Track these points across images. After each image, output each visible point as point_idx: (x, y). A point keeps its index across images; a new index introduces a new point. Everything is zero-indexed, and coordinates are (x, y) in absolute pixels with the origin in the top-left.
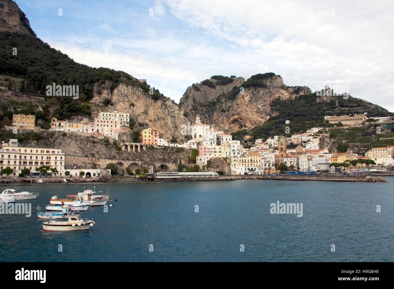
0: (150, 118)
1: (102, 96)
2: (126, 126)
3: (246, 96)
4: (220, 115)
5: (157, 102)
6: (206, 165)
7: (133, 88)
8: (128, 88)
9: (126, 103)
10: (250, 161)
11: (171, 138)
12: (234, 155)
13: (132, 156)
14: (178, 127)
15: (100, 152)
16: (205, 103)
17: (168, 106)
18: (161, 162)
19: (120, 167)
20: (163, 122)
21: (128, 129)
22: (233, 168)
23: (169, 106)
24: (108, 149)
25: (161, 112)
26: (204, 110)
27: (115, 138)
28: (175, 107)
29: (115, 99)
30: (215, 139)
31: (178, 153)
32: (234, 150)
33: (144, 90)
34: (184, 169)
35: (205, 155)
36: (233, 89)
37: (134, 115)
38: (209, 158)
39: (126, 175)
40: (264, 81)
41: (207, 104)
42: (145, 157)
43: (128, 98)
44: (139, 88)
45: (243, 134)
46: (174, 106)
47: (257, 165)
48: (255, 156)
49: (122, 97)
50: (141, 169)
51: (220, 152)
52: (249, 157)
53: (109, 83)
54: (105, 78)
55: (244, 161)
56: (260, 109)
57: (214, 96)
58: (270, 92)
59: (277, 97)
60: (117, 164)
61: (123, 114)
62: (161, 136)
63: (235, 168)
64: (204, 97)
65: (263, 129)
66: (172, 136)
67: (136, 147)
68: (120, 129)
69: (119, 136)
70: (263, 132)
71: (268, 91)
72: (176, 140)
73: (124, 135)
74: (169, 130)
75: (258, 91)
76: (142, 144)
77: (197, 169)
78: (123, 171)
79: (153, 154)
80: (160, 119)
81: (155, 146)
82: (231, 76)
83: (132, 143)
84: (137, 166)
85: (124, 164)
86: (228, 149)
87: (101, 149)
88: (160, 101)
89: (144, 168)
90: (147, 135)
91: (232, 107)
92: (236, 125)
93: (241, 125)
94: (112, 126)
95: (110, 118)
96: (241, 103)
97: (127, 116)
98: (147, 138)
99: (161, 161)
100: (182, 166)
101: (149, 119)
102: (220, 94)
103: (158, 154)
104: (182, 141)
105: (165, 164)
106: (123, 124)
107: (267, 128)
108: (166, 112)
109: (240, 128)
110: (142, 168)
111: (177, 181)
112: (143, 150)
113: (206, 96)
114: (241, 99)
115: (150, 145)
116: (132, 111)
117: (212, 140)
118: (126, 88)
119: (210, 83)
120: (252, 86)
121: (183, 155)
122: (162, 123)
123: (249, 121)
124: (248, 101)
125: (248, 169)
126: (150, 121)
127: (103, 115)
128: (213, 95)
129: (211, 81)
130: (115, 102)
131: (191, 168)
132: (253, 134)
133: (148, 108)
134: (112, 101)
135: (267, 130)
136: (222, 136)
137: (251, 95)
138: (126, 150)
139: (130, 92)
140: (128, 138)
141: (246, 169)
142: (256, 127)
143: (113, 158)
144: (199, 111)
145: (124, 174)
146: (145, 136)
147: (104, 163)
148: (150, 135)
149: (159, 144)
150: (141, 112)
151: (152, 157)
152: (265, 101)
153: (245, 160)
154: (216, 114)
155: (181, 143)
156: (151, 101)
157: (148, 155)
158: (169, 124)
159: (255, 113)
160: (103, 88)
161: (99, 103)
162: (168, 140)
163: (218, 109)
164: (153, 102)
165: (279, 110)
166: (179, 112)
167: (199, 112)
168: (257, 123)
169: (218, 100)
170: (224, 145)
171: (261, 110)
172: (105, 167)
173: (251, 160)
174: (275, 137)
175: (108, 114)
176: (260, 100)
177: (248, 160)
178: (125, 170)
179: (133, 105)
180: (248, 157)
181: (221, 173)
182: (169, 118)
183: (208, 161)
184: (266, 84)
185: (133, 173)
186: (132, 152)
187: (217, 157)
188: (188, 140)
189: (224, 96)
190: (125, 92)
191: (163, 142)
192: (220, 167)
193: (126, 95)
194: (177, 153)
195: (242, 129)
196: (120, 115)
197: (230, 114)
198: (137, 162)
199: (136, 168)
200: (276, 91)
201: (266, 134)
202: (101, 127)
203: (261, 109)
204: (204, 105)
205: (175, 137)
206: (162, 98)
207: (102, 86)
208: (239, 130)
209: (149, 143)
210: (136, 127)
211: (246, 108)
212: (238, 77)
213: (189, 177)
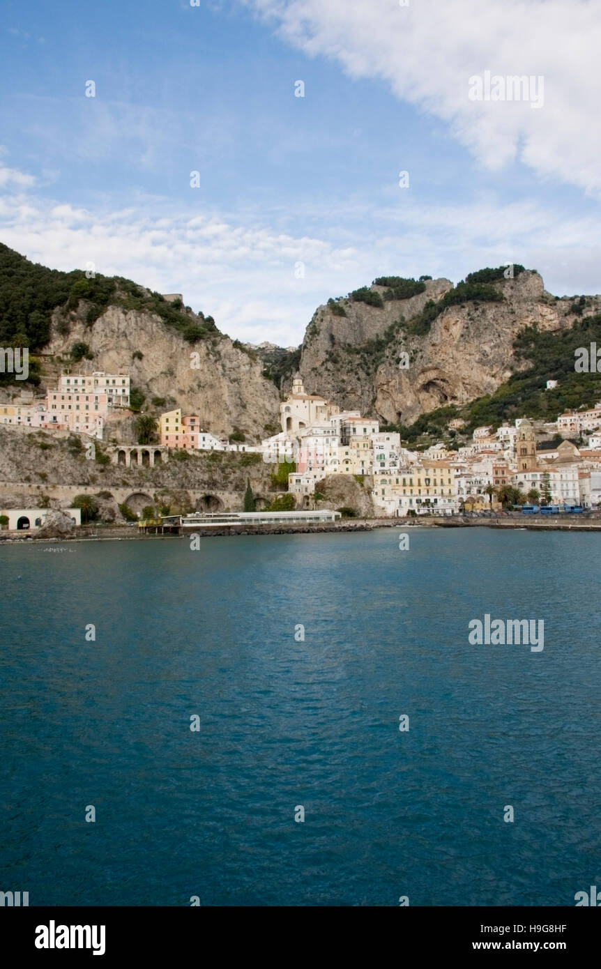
0: (181, 386)
1: (70, 337)
2: (121, 406)
3: (454, 324)
4: (393, 371)
5: (197, 346)
6: (313, 493)
7: (139, 316)
8: (128, 317)
9: (123, 352)
10: (423, 482)
11: (231, 431)
12: (383, 468)
13: (135, 475)
14: (248, 406)
15: (60, 470)
16: (359, 344)
17: (222, 354)
18: (204, 488)
19: (104, 503)
20: (209, 393)
21: (128, 413)
22: (378, 501)
23: (225, 355)
24: (78, 463)
25: (206, 371)
26: (355, 361)
27: (95, 436)
28: (240, 358)
29: (96, 343)
30: (338, 432)
31: (246, 466)
32: (381, 457)
33: (166, 321)
34: (260, 504)
35: (311, 469)
36: (424, 309)
37: (141, 380)
38: (321, 476)
39: (120, 520)
40: (498, 285)
41: (364, 345)
42: (166, 477)
43: (127, 339)
44: (153, 316)
45: (447, 416)
46: (238, 353)
47: (442, 493)
48: (438, 471)
49: (112, 338)
50: (156, 507)
51: (347, 462)
52: (421, 471)
53: (86, 306)
54: (78, 296)
55: (408, 482)
56: (488, 356)
57: (381, 326)
58: (513, 313)
59: (531, 323)
60: (99, 495)
61: (114, 378)
62: (205, 428)
63: (383, 499)
64: (355, 331)
65: (494, 402)
66: (232, 426)
67: (146, 454)
68: (107, 414)
69: (104, 429)
70: (492, 411)
71: (506, 310)
72: (244, 437)
73: (116, 427)
74: (226, 411)
75: (484, 312)
76: (159, 448)
77: (289, 504)
78: (112, 512)
79: (185, 472)
80: (203, 387)
81: (191, 452)
82: (422, 278)
83: (136, 445)
84: (145, 500)
85: (114, 495)
86: (366, 455)
87: (63, 462)
88: (203, 344)
89: (163, 504)
90: (170, 427)
91: (421, 351)
92: (432, 394)
93: (444, 394)
94: (87, 407)
95: (84, 390)
96: (444, 342)
97: (124, 382)
98: (172, 433)
99: (206, 486)
100: (255, 497)
101: (177, 388)
102: (394, 320)
103: (198, 469)
104: (258, 437)
105: (214, 493)
106: (114, 402)
107: (503, 400)
108: (217, 369)
109: (441, 402)
110: (157, 504)
111: (224, 533)
112: (161, 461)
113: (361, 327)
114: (443, 330)
115: (179, 450)
116: (136, 371)
117: (331, 434)
118: (122, 316)
119: (369, 297)
120: (468, 299)
121: (259, 471)
122: (209, 397)
123: (464, 383)
124: (458, 336)
125: (418, 501)
126: (182, 392)
127: (68, 381)
128: (379, 324)
129: (372, 291)
130: (99, 352)
131: (276, 501)
132: (469, 416)
133: (176, 363)
134: (90, 350)
135: (502, 404)
136: (353, 423)
137: (466, 321)
138: (122, 463)
139: (133, 325)
140: (126, 435)
141: (411, 501)
142: (478, 399)
143: (91, 483)
144: (343, 363)
145: (114, 520)
146: (167, 429)
147: (66, 494)
148: (179, 424)
149: (200, 447)
150: (159, 373)
151: (182, 478)
152: (499, 336)
153: (411, 480)
154: (385, 370)
155: (253, 443)
156: (181, 345)
157: (174, 474)
158: (226, 397)
159: (475, 364)
160: (73, 319)
161: (61, 355)
162: (224, 436)
163: (388, 357)
164: (186, 347)
165: (534, 356)
166: (250, 370)
167: (344, 365)
168: (482, 388)
169: (390, 336)
170: (356, 446)
171: (491, 357)
172: (69, 503)
173: (426, 479)
174: (516, 423)
175: (80, 379)
176: (488, 331)
177: (419, 480)
178: (117, 510)
179: (139, 356)
180: (419, 473)
181: (349, 513)
182: (225, 383)
183: (317, 485)
184: (501, 293)
185: (137, 516)
186: (134, 468)
187: (339, 473)
188: (272, 436)
189: (402, 325)
190: (120, 327)
191: (210, 442)
192: (347, 499)
193: (124, 332)
194: (243, 468)
195: (445, 405)
196: (108, 382)
197: (416, 369)
198: (144, 490)
199: (145, 505)
200: (528, 310)
201: (499, 414)
202: (62, 411)
203: (489, 354)
204: (355, 349)
205: (241, 428)
206: (208, 336)
207: (71, 315)
208: (440, 406)
209: (177, 445)
210: (147, 409)
211: (455, 352)
212: (436, 279)
213: (263, 522)
